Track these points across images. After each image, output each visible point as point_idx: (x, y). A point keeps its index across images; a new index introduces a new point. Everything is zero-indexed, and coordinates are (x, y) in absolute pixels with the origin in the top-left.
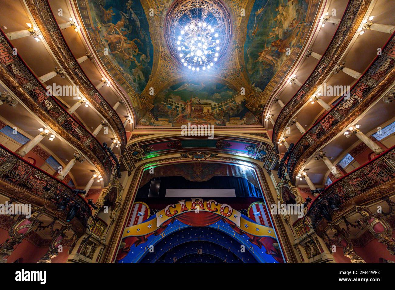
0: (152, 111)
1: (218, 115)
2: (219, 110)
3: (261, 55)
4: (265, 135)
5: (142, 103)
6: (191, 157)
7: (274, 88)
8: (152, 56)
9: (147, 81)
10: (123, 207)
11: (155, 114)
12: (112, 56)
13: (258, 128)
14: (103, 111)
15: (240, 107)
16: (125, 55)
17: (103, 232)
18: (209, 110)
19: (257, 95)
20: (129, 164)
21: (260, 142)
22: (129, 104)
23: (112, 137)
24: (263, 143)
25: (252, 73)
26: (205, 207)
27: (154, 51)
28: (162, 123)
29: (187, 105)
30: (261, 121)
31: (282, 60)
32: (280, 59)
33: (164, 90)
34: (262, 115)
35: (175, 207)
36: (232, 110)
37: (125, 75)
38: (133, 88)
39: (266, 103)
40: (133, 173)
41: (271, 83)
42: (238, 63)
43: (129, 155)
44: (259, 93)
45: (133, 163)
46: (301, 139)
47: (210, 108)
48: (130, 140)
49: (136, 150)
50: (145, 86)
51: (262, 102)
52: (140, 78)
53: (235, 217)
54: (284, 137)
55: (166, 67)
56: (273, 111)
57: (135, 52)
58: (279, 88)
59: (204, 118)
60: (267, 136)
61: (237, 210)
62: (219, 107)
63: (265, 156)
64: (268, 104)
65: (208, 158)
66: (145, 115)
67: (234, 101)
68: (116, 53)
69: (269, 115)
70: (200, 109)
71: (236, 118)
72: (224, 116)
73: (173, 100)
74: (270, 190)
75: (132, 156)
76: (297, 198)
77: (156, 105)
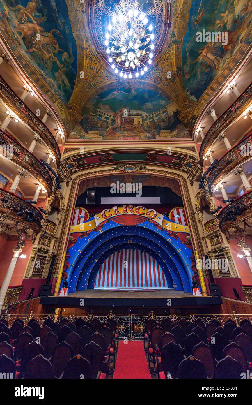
0: (81, 123)
1: (149, 127)
2: (150, 122)
3: (201, 53)
4: (193, 149)
5: (70, 114)
6: (122, 169)
7: (210, 96)
8: (75, 54)
9: (72, 88)
10: (67, 212)
11: (85, 127)
12: (29, 54)
13: (187, 141)
14: (34, 126)
15: (172, 118)
16: (45, 54)
17: (54, 229)
18: (139, 122)
19: (191, 104)
20: (66, 177)
21: (187, 155)
22: (57, 116)
23: (47, 152)
24: (190, 157)
25: (188, 78)
26: (135, 211)
27: (78, 48)
28: (92, 136)
29: (117, 117)
30: (191, 134)
31: (225, 61)
32: (223, 59)
33: (92, 99)
34: (193, 128)
35: (109, 211)
36: (164, 121)
37: (48, 80)
38: (58, 97)
39: (199, 115)
40: (70, 184)
41: (208, 91)
42: (175, 64)
43: (65, 168)
44: (193, 102)
45: (69, 176)
46: (226, 155)
47: (140, 120)
48: (64, 154)
49: (70, 163)
50: (72, 94)
51: (195, 113)
52: (65, 84)
53: (159, 218)
54: (210, 152)
55: (93, 70)
56: (204, 123)
57: (55, 49)
58: (215, 97)
59: (135, 131)
60: (195, 149)
61: (160, 213)
62: (150, 118)
63: (190, 169)
64: (201, 115)
65: (137, 171)
66: (74, 127)
67: (166, 111)
68: (34, 52)
69: (199, 129)
70: (130, 121)
71: (166, 131)
72: (154, 129)
73: (102, 111)
74: (190, 198)
75: (68, 169)
76: (211, 205)
77: (85, 116)
